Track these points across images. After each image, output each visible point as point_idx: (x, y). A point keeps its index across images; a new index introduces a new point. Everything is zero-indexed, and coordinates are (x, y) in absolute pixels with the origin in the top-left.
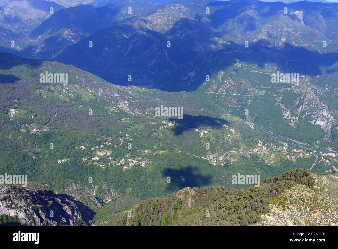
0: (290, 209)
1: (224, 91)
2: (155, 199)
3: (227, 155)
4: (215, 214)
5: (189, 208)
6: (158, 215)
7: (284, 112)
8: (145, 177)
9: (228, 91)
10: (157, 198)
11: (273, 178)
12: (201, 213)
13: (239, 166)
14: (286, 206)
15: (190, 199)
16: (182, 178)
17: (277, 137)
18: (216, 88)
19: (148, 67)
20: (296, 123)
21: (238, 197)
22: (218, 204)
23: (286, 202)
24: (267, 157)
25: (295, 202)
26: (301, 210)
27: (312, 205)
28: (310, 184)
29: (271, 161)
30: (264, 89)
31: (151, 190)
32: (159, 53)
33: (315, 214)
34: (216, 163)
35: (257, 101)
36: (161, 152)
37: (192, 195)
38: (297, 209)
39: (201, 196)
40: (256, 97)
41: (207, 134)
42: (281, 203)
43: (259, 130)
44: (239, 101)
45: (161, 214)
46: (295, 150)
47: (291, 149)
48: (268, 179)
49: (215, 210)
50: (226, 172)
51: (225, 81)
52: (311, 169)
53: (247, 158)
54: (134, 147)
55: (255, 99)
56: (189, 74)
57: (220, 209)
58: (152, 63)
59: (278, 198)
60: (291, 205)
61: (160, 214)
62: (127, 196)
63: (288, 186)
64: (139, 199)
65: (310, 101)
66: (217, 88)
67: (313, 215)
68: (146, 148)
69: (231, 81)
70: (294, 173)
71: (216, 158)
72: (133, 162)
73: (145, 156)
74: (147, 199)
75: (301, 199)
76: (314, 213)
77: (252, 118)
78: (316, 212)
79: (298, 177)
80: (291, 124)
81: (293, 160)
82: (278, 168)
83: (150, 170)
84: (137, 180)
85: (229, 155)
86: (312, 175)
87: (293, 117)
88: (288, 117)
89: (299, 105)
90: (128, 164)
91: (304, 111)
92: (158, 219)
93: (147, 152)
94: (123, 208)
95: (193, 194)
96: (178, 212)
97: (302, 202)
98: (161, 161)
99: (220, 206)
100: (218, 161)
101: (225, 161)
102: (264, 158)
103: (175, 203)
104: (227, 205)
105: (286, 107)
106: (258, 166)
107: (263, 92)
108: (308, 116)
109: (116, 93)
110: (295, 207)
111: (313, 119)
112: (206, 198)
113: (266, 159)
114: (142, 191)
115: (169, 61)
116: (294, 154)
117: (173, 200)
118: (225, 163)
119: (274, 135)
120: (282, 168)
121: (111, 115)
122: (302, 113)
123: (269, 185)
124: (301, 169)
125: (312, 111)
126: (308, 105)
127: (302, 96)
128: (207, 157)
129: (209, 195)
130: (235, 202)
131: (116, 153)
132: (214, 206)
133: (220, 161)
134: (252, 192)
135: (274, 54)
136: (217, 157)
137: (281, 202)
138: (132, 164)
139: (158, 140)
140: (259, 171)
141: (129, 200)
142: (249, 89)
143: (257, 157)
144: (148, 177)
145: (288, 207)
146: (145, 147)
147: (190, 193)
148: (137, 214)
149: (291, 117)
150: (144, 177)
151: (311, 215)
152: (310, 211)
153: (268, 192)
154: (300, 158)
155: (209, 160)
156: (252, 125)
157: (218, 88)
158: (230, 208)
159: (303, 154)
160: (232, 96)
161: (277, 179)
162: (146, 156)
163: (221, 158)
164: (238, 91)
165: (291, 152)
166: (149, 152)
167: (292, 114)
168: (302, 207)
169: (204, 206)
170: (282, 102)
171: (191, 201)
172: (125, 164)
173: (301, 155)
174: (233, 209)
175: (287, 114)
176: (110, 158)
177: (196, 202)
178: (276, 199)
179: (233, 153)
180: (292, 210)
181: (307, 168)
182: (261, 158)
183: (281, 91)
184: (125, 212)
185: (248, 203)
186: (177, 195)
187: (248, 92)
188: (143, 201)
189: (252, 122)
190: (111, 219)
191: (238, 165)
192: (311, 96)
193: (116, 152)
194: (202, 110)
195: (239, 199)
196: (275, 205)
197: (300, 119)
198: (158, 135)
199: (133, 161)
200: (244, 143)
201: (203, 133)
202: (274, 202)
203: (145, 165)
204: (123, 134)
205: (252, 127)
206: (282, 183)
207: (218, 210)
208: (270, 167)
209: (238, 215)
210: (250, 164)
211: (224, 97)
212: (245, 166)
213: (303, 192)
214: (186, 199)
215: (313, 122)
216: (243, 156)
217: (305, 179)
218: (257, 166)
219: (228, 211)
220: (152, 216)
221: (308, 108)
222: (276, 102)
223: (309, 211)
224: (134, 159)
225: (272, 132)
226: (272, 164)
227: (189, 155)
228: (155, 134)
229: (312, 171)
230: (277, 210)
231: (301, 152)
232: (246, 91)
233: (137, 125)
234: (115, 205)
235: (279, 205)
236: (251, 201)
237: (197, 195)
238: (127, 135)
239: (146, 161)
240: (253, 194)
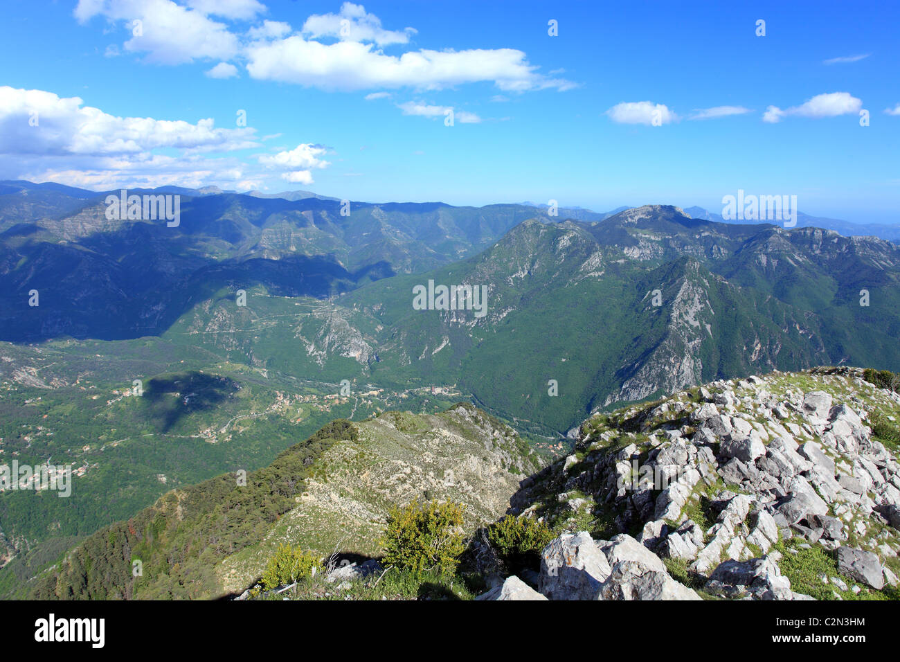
0: (332, 478)
1: (216, 328)
2: (112, 527)
3: (232, 423)
4: (226, 518)
5: (179, 523)
6: (122, 553)
7: (307, 347)
8: (86, 494)
9: (221, 327)
10: (116, 523)
11: (305, 441)
12: (201, 523)
13: (253, 437)
14: (327, 475)
15: (179, 508)
16: (161, 477)
17: (302, 383)
18: (201, 324)
19: (74, 303)
20: (324, 359)
21: (258, 482)
22: (228, 501)
23: (326, 470)
24: (292, 414)
25: (338, 467)
26: (346, 475)
27: (359, 464)
28: (353, 437)
29: (298, 418)
30: (276, 318)
31: (103, 513)
32: (93, 278)
33: (365, 475)
34: (217, 439)
35: (268, 336)
36: (115, 444)
37: (182, 500)
38: (341, 475)
39: (198, 497)
40: (264, 330)
41: (195, 397)
42: (320, 473)
43: (276, 378)
44: (241, 341)
45: (128, 549)
46: (328, 396)
47: (323, 396)
48: (297, 444)
49: (224, 512)
50: (233, 450)
51: (216, 313)
52: (351, 418)
53: (264, 422)
54: (58, 446)
55: (264, 334)
56: (154, 308)
57: (232, 508)
58: (81, 296)
59: (315, 468)
60: (333, 472)
61: (127, 548)
62: (52, 539)
63: (326, 447)
64: (79, 535)
65: (338, 327)
66: (204, 325)
67: (361, 477)
68: (84, 443)
69: (225, 312)
70: (331, 427)
71: (215, 433)
73: (83, 457)
74: (97, 532)
75: (345, 460)
76: (362, 474)
77: (263, 362)
78: (365, 472)
79: (337, 431)
80: (318, 362)
81: (327, 410)
82: (308, 426)
83: (97, 479)
85: (236, 422)
86: (354, 425)
87: (320, 352)
88: (312, 353)
89: (325, 335)
91: (332, 341)
92: (123, 559)
93: (87, 448)
94: (45, 562)
95: (183, 498)
96: (160, 535)
97: (346, 464)
98: (117, 459)
99: (232, 504)
100: (219, 436)
101: (230, 433)
102: (288, 416)
103: (153, 522)
104: (242, 499)
105: (308, 339)
106: (282, 429)
107: (274, 323)
108: (338, 347)
109: (7, 355)
110: (339, 472)
111: (344, 351)
112: (207, 497)
113: (291, 417)
114: (85, 520)
115: (114, 290)
116: (328, 402)
117: (149, 517)
118: (231, 436)
119: (298, 381)
120: (315, 424)
122: (331, 345)
123: (300, 452)
124: (339, 420)
125: (342, 341)
126: (336, 333)
127: (327, 321)
128: (199, 433)
129: (211, 492)
130: (254, 491)
132: (222, 506)
133: (223, 434)
134: (278, 469)
135: (282, 268)
136: (216, 430)
137: (319, 471)
139: (107, 424)
140: (284, 436)
141: (57, 544)
142: (253, 321)
143: (278, 417)
144: (94, 492)
145: (329, 476)
146: (82, 440)
147: (179, 497)
148: (77, 565)
149: (317, 352)
150: (85, 495)
151: (359, 477)
152: (358, 472)
153: (300, 463)
154: (336, 406)
155: (204, 437)
156: (264, 372)
157: (206, 325)
158: (247, 502)
159: (339, 399)
160: (229, 334)
161: (310, 442)
162: (86, 456)
163: (223, 431)
164: (238, 325)
165: (323, 400)
166: (91, 448)
167: (318, 348)
168: (347, 471)
169: (205, 512)
170: (302, 333)
171: (181, 510)
173: (337, 402)
174: (253, 503)
175: (311, 349)
177: (191, 508)
178: (312, 469)
179: (241, 419)
180: (335, 479)
181: (347, 417)
182: (284, 418)
183: (299, 319)
184: (50, 569)
185: (274, 486)
186: (154, 508)
187: (252, 325)
188: (88, 537)
189: (263, 367)
191: (252, 434)
192: (338, 320)
194: (182, 362)
195: (259, 485)
196: (313, 478)
197: (329, 352)
198: (107, 415)
200: (256, 400)
201: (189, 397)
202: (310, 474)
203: (86, 473)
204: (30, 428)
205: (265, 375)
206: (317, 445)
207: (230, 511)
208: (299, 427)
209: (262, 509)
210: (270, 429)
211: (216, 337)
212: (263, 433)
213: (345, 450)
214: (172, 510)
215: (345, 354)
216: (258, 420)
217: (345, 433)
218: (280, 430)
219: (245, 508)
220: (111, 557)
221: (336, 337)
222: (295, 334)
223: (356, 473)
225: (294, 378)
226: (300, 423)
227: (169, 437)
228: (101, 415)
229: (354, 420)
230: (316, 484)
231: (336, 398)
232: (249, 325)
233: (60, 407)
234: (24, 564)
235: (317, 476)
236: (279, 482)
237: (190, 498)
238: (40, 428)
239: (85, 464)
240: (279, 472)
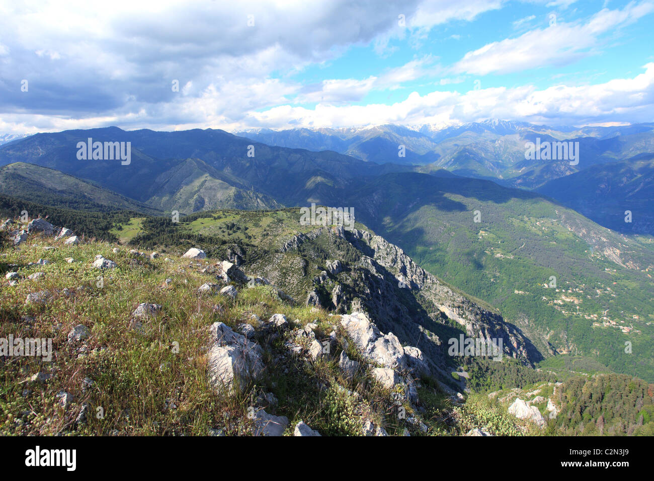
2: (634, 379)
6: (635, 401)
10: (639, 379)
45: (641, 402)
54: (616, 306)
62: (591, 358)
68: (635, 312)
72: (609, 322)
73: (631, 321)
74: (622, 374)
84: (611, 346)
90: (602, 322)
93: (636, 317)
94: (582, 368)
109: (604, 237)
114: (616, 361)
121: (591, 261)
131: (588, 305)
138: (608, 324)
141: (593, 363)
146: (635, 310)
148: (600, 384)
162: (634, 322)
166: (639, 319)
172: (597, 321)
176: (578, 308)
184: (584, 374)
188: (614, 373)
190: (562, 373)
193: (588, 303)
199: (611, 321)
203: (629, 333)
204: (603, 286)
220: (626, 397)
224: (612, 320)
233: (627, 281)
234: (571, 361)
238: (608, 289)
239: (631, 327)
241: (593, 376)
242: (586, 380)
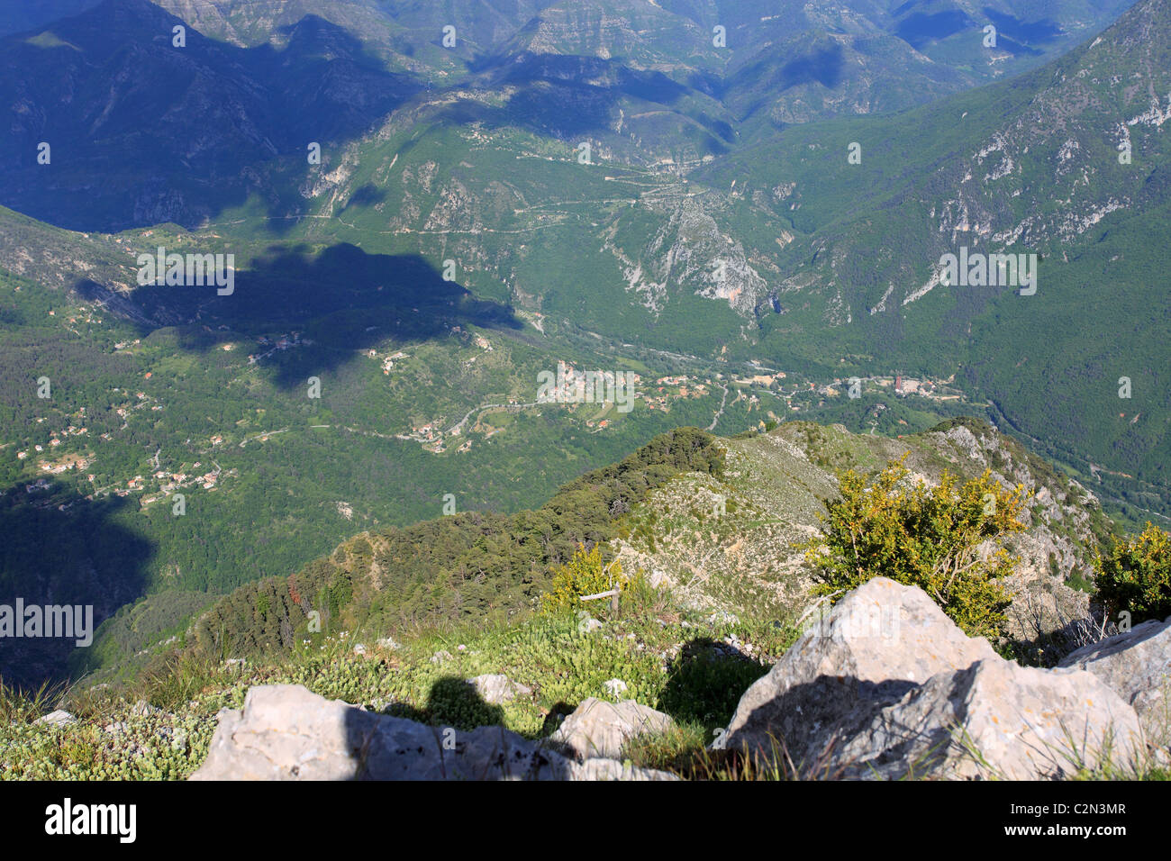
0: (666, 545)
1: (444, 223)
2: (262, 585)
3: (473, 418)
4: (458, 595)
5: (375, 594)
6: (279, 633)
7: (627, 271)
8: (219, 523)
9: (455, 221)
10: (269, 579)
11: (614, 467)
12: (414, 599)
13: (512, 447)
14: (655, 537)
15: (375, 568)
16: (344, 507)
17: (612, 348)
18: (416, 215)
19: (186, 164)
20: (660, 301)
21: (520, 535)
22: (462, 566)
23: (654, 528)
24: (590, 411)
25: (679, 524)
26: (694, 542)
27: (724, 523)
28: (714, 467)
29: (603, 419)
30: (563, 207)
31: (247, 559)
32: (218, 113)
33: (734, 547)
34: (444, 446)
35: (546, 245)
36: (264, 437)
37: (379, 552)
38: (685, 541)
39: (408, 551)
40: (540, 232)
41: (405, 361)
42: (642, 531)
43: (560, 333)
44: (492, 252)
45: (289, 627)
46: (666, 380)
47: (655, 378)
48: (599, 471)
49: (455, 585)
50: (474, 471)
51: (444, 193)
52: (711, 428)
53: (533, 421)
54: (171, 432)
55: (538, 240)
56: (327, 178)
57: (469, 578)
58: (198, 148)
59: (632, 521)
60: (667, 533)
61: (286, 626)
62: (169, 591)
63: (656, 481)
64: (209, 592)
65: (694, 233)
66: (421, 216)
67: (727, 551)
68: (212, 429)
69: (461, 189)
70: (669, 442)
71: (440, 433)
72: (173, 480)
73: (211, 456)
74: (237, 589)
75: (694, 512)
76: (729, 545)
77: (535, 299)
78: (734, 542)
79: (680, 452)
80: (647, 305)
81: (663, 408)
82: (623, 437)
83: (236, 498)
84: (195, 536)
85: (480, 417)
86: (718, 443)
87: (652, 285)
88: (637, 285)
89: (665, 248)
90: (158, 489)
91: (680, 263)
92: (282, 643)
93: (217, 440)
94: (159, 630)
95: (381, 549)
96: (343, 612)
97: (696, 519)
98: (268, 465)
99: (469, 571)
100: (448, 440)
101: (468, 437)
102: (583, 415)
103: (331, 585)
104: (488, 563)
105: (631, 257)
106: (568, 438)
107: (560, 217)
108: (692, 276)
109: (81, 258)
110: (681, 535)
111: (706, 285)
112: (424, 554)
113: (589, 416)
114: (218, 567)
115: (255, 139)
116: (664, 392)
117: (323, 576)
118: (469, 444)
119: (604, 344)
120: (636, 437)
121: (74, 337)
122: (676, 270)
123: (603, 486)
124: (687, 429)
125: (702, 262)
126: (689, 245)
127: (672, 218)
128: (412, 431)
129: (433, 546)
130: (511, 551)
131: (112, 459)
132: (451, 573)
133: (454, 438)
134: (559, 514)
135: (580, 97)
136: (443, 429)
137: (641, 528)
138: (171, 485)
139: (249, 398)
140: (572, 452)
141: (177, 602)
142: (517, 211)
143: (563, 413)
144: (231, 520)
145: (660, 541)
146: (210, 425)
147: (375, 547)
148: (208, 641)
149: (647, 283)
150: (216, 524)
151: (722, 550)
152: (720, 540)
153: (603, 507)
154: (681, 400)
155: (421, 441)
156: (536, 319)
157: (424, 216)
158: (498, 571)
159: (689, 386)
160: (469, 236)
161: (624, 468)
162: (216, 453)
163: (456, 431)
164: (487, 220)
165: (655, 386)
166: (225, 441)
167: (650, 275)
168: (698, 535)
169: (421, 580)
170: (617, 242)
171: (378, 571)
172: (147, 491)
173: (684, 392)
174: (508, 573)
175: (635, 276)
176: (92, 478)
177: (396, 570)
178: (626, 524)
179: (489, 411)
180: (671, 547)
181: (702, 425)
182: (574, 416)
183: (612, 210)
184: (168, 642)
185: (550, 546)
186: (332, 561)
187: (515, 220)
188: (224, 597)
189: (535, 310)
190: (121, 671)
191: (510, 443)
192: (695, 216)
193: (112, 455)
194: (380, 289)
195: (522, 542)
196: (626, 539)
197: (672, 286)
198: (248, 383)
199: (175, 477)
200: (519, 376)
201: (393, 360)
202: (621, 532)
203: (218, 485)
204: (126, 394)
205: (539, 326)
206: (638, 476)
207: (466, 583)
208: (602, 438)
209: (526, 587)
210: (544, 436)
211: (444, 241)
212: (531, 443)
213: (697, 491)
214: (363, 568)
215: (707, 291)
216: (522, 417)
217: (698, 457)
218: (566, 441)
219: (493, 581)
220: (261, 637)
221: (689, 253)
222: (600, 243)
223: (715, 540)
224: (177, 471)
225: (596, 336)
226: (605, 429)
227: (357, 434)
228: (238, 381)
229: (717, 432)
230: (633, 552)
231: (681, 384)
232: (508, 220)
233: (170, 360)
234: (129, 628)
235: (635, 538)
236: (559, 541)
237: (395, 551)
238: (141, 396)
239: (217, 469)
240: (561, 520)
241: (189, 632)
242: (177, 651)
